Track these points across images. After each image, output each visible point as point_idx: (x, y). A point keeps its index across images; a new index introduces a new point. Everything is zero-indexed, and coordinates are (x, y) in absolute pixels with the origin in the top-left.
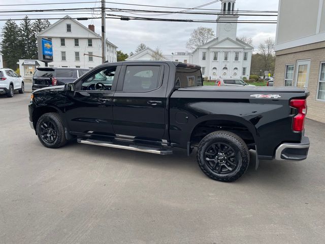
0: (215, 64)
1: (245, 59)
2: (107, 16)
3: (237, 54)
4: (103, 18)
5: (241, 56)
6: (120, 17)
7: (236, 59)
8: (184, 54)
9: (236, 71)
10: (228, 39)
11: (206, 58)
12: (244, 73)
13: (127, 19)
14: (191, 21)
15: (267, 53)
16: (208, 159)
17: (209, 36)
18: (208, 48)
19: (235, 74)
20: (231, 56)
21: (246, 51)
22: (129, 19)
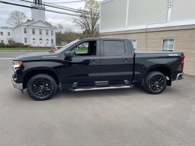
0: (33, 37)
1: (52, 34)
5: (50, 32)
7: (47, 34)
8: (6, 28)
9: (47, 41)
10: (40, 21)
11: (27, 32)
12: (52, 43)
15: (59, 31)
16: (152, 85)
17: (23, 17)
19: (47, 43)
20: (44, 32)
21: (52, 29)
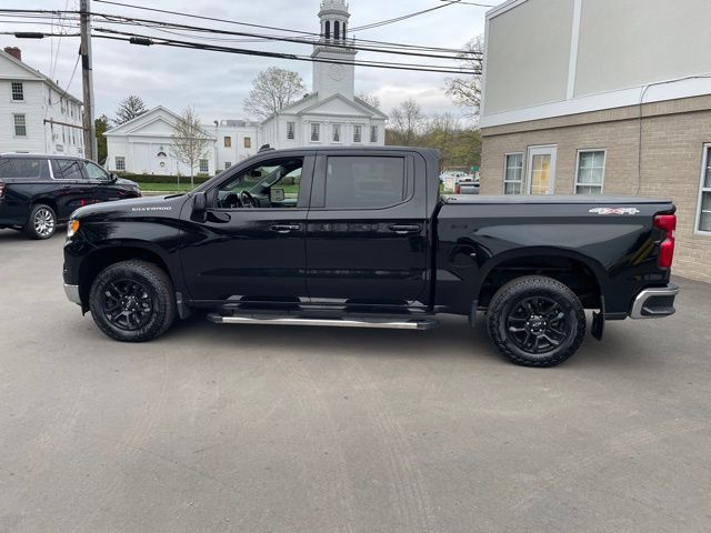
1: (374, 138)
2: (93, 32)
3: (358, 128)
4: (84, 36)
5: (366, 133)
6: (129, 37)
7: (357, 138)
10: (338, 96)
13: (146, 42)
14: (293, 57)
15: (406, 128)
16: (513, 329)
17: (293, 88)
18: (299, 115)
20: (347, 133)
21: (374, 123)
22: (153, 43)
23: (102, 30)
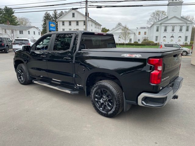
0: (165, 34)
1: (187, 30)
3: (181, 27)
4: (86, 8)
5: (184, 29)
6: (96, 6)
7: (181, 30)
8: (145, 28)
9: (180, 38)
10: (175, 17)
11: (159, 30)
12: (186, 40)
13: (100, 7)
14: (142, 6)
16: (96, 100)
18: (161, 24)
19: (179, 41)
20: (177, 29)
21: (188, 25)
22: (102, 7)
23: (90, 5)
